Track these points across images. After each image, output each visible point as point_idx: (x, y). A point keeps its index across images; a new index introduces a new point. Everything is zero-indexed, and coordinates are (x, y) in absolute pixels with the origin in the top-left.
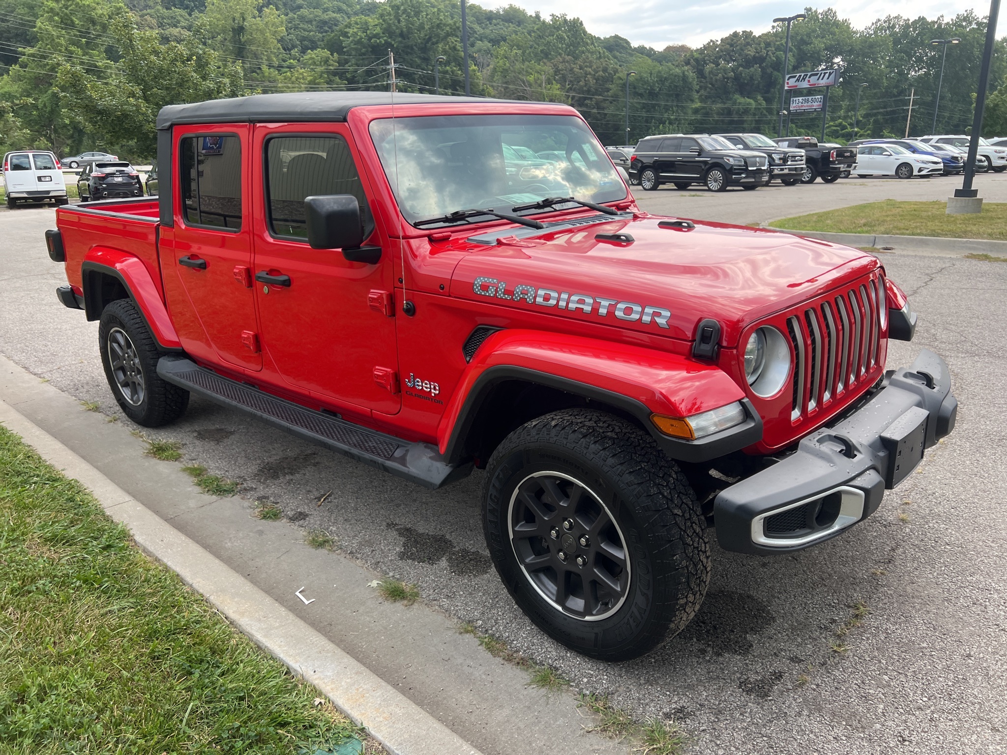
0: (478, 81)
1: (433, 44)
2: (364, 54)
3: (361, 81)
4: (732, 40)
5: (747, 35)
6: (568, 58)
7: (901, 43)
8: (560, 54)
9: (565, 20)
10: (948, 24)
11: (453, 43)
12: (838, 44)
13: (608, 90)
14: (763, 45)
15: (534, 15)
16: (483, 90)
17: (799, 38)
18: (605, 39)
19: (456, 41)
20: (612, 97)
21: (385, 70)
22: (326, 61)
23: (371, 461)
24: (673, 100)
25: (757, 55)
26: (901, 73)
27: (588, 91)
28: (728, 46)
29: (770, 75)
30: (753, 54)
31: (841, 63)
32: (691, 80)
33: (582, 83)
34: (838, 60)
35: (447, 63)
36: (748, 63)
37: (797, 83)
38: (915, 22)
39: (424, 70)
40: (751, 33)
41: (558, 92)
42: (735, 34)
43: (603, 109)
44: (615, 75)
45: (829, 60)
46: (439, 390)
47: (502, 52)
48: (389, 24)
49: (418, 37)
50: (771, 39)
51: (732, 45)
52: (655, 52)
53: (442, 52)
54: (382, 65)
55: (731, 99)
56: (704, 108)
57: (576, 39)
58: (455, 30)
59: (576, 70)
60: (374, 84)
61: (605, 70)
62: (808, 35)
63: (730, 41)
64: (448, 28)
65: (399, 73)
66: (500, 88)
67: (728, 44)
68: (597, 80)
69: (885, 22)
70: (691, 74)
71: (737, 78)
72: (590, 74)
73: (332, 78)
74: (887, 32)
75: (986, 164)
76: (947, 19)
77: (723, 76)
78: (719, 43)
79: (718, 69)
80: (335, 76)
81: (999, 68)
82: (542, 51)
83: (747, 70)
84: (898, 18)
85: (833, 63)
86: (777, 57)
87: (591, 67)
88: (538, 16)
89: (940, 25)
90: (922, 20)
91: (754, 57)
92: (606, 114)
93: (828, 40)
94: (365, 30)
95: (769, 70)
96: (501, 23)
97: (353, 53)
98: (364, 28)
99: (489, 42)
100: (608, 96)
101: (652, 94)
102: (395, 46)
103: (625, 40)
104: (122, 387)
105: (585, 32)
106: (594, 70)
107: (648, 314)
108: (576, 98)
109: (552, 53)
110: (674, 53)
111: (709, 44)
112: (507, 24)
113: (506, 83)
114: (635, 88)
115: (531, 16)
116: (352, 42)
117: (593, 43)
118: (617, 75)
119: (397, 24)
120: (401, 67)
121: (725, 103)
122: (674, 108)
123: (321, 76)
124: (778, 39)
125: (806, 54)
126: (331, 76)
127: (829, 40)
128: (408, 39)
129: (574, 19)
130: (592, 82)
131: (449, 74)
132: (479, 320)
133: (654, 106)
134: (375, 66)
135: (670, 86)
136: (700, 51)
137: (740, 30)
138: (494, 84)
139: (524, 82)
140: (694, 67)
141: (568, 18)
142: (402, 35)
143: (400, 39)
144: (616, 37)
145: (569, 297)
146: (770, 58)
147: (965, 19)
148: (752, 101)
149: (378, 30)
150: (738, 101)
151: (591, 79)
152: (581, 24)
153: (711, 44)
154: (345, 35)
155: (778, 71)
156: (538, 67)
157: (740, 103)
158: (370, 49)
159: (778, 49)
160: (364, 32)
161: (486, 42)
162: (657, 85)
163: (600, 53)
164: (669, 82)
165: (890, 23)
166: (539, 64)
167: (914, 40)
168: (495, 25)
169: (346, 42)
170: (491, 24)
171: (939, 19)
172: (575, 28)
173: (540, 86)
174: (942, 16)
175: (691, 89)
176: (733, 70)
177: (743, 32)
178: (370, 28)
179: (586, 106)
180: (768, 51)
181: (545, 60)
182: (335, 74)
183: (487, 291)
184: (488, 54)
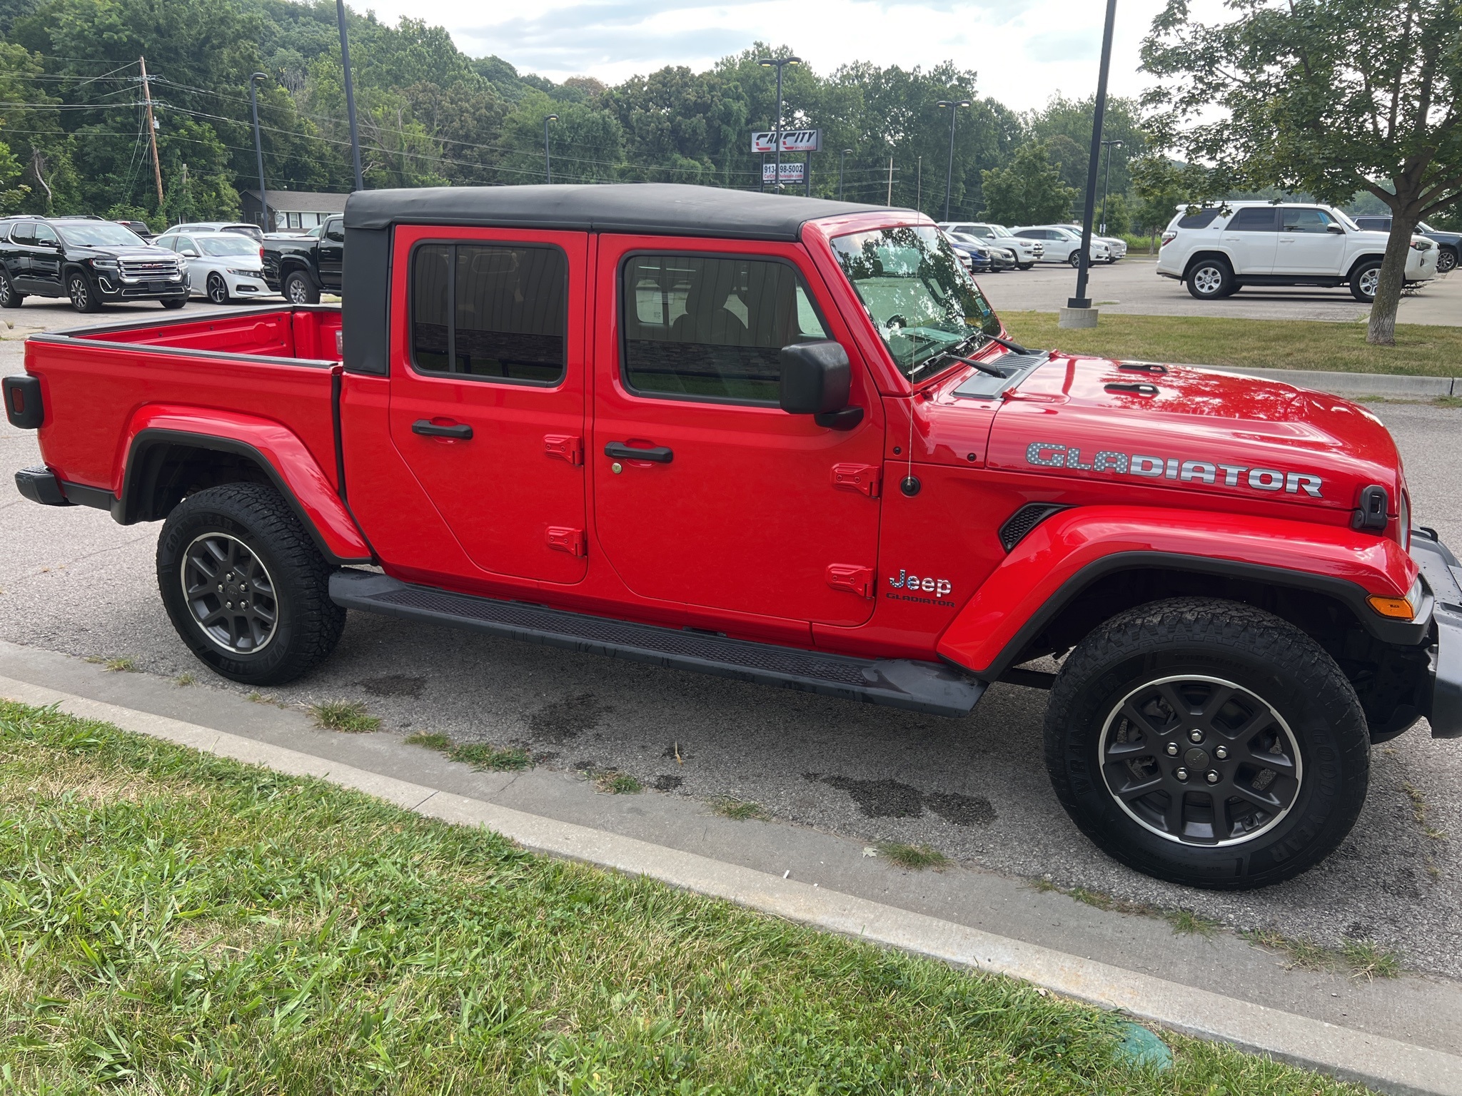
0: (290, 110)
1: (213, 47)
2: (92, 57)
3: (85, 100)
4: (665, 78)
5: (684, 72)
6: (432, 85)
7: (873, 98)
8: (419, 79)
9: (422, 29)
10: (924, 77)
11: (247, 49)
12: (800, 94)
13: (496, 137)
14: (705, 88)
15: (365, 15)
16: (300, 125)
17: (751, 82)
18: (478, 60)
19: (252, 47)
20: (503, 147)
21: (131, 84)
22: (21, 63)
23: (839, 690)
24: (591, 157)
25: (699, 100)
26: (874, 137)
27: (467, 137)
28: (660, 86)
29: (719, 129)
30: (693, 99)
31: (804, 119)
32: (614, 129)
33: (456, 124)
34: (799, 114)
35: (240, 80)
36: (689, 110)
37: (769, 145)
38: (887, 72)
39: (199, 87)
40: (688, 70)
41: (422, 135)
42: (668, 70)
43: (491, 163)
44: (504, 114)
45: (789, 114)
46: (951, 589)
47: (326, 68)
48: (135, 11)
49: (188, 36)
50: (716, 80)
51: (664, 85)
52: (552, 85)
53: (230, 61)
54: (124, 75)
55: (669, 159)
56: (633, 170)
57: (441, 58)
58: (250, 30)
59: (446, 104)
60: (114, 106)
61: (489, 107)
62: (762, 79)
63: (661, 78)
64: (238, 27)
65: (156, 91)
66: (326, 124)
67: (659, 82)
68: (479, 120)
69: (852, 69)
70: (615, 122)
71: (675, 131)
72: (467, 111)
73: (33, 90)
74: (856, 82)
75: (1013, 259)
76: (924, 71)
77: (657, 127)
78: (646, 80)
79: (648, 117)
80: (38, 88)
81: (986, 137)
82: (388, 72)
83: (689, 121)
84: (868, 65)
85: (794, 119)
86: (725, 105)
87: (468, 101)
88: (371, 18)
89: (916, 78)
90: (895, 69)
91: (695, 103)
92: (496, 172)
93: (786, 88)
94: (90, 19)
95: (717, 123)
96: (314, 23)
97: (72, 53)
98: (89, 15)
99: (298, 51)
100: (496, 145)
101: (561, 147)
102: (146, 46)
103: (508, 64)
104: (206, 627)
105: (454, 51)
106: (473, 106)
107: (1292, 482)
108: (450, 146)
109: (407, 76)
110: (579, 90)
111: (632, 80)
112: (322, 25)
113: (337, 117)
114: (536, 136)
115: (360, 16)
116: (66, 36)
117: (466, 67)
118: (509, 116)
119: (149, 12)
120: (160, 80)
121: (661, 165)
122: (594, 169)
123: (12, 88)
124: (724, 81)
125: (761, 104)
126: (31, 89)
127: (788, 87)
128: (170, 36)
129: (436, 28)
130: (471, 123)
131: (244, 97)
132: (1027, 495)
133: (565, 164)
134: (112, 75)
135: (587, 137)
136: (623, 90)
137: (674, 65)
138: (318, 117)
139: (368, 120)
140: (615, 112)
141: (427, 26)
142: (158, 29)
143: (154, 35)
144: (494, 59)
145: (1180, 465)
146: (716, 105)
147: (945, 72)
148: (697, 164)
149: (114, 18)
150: (679, 162)
151: (469, 120)
152: (447, 37)
153: (636, 80)
154: (54, 23)
155: (728, 124)
156: (385, 96)
157: (681, 166)
158: (102, 49)
159: (725, 94)
160: (86, 21)
161: (293, 51)
162: (568, 134)
163: (478, 82)
164: (585, 130)
165: (857, 72)
166: (386, 91)
167: (887, 95)
168: (304, 25)
169: (54, 34)
170: (296, 23)
171: (915, 70)
172: (437, 41)
173: (393, 124)
174: (919, 67)
175: (615, 142)
176: (670, 119)
177: (679, 68)
178: (99, 14)
179: (465, 157)
180: (713, 97)
181: (395, 86)
182: (37, 85)
183: (1051, 460)
184: (297, 68)
